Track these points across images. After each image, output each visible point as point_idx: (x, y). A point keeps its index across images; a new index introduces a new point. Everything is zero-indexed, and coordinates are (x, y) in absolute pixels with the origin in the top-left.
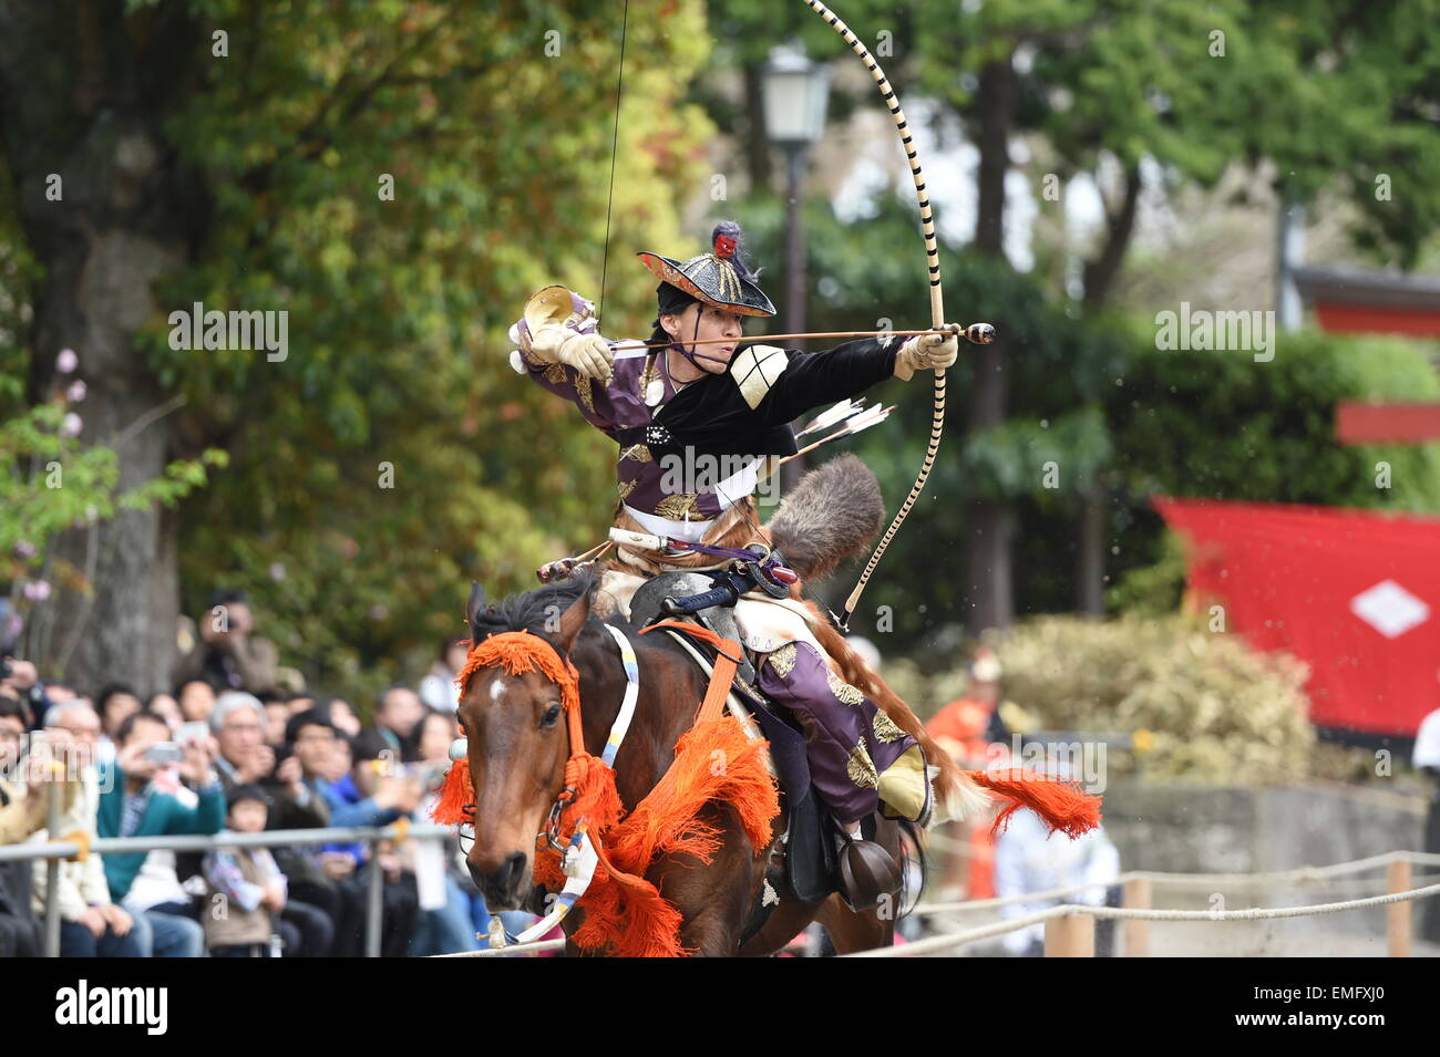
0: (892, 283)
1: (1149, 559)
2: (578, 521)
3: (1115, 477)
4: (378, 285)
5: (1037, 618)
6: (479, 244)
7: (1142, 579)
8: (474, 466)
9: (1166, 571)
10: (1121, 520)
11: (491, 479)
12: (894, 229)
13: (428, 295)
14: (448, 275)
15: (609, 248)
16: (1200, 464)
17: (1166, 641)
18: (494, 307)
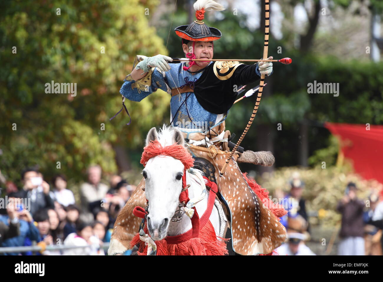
0: (229, 44)
1: (325, 146)
2: (111, 133)
3: (312, 116)
4: (36, 45)
5: (283, 168)
6: (73, 29)
7: (322, 153)
8: (72, 112)
9: (331, 150)
10: (314, 132)
11: (79, 117)
12: (230, 24)
13: (55, 48)
14: (62, 40)
15: (122, 31)
16: (343, 110)
17: (331, 176)
18: (79, 53)
